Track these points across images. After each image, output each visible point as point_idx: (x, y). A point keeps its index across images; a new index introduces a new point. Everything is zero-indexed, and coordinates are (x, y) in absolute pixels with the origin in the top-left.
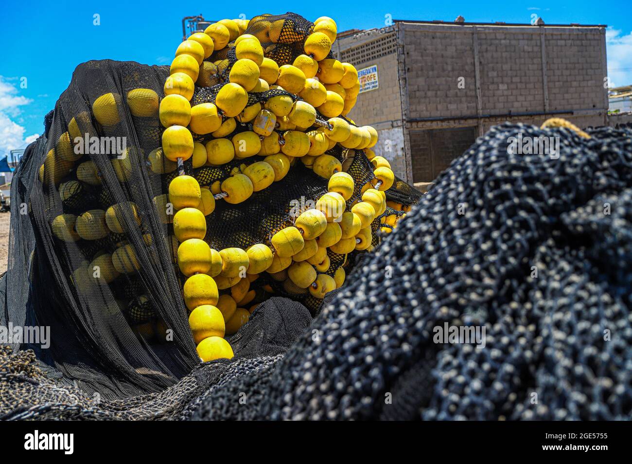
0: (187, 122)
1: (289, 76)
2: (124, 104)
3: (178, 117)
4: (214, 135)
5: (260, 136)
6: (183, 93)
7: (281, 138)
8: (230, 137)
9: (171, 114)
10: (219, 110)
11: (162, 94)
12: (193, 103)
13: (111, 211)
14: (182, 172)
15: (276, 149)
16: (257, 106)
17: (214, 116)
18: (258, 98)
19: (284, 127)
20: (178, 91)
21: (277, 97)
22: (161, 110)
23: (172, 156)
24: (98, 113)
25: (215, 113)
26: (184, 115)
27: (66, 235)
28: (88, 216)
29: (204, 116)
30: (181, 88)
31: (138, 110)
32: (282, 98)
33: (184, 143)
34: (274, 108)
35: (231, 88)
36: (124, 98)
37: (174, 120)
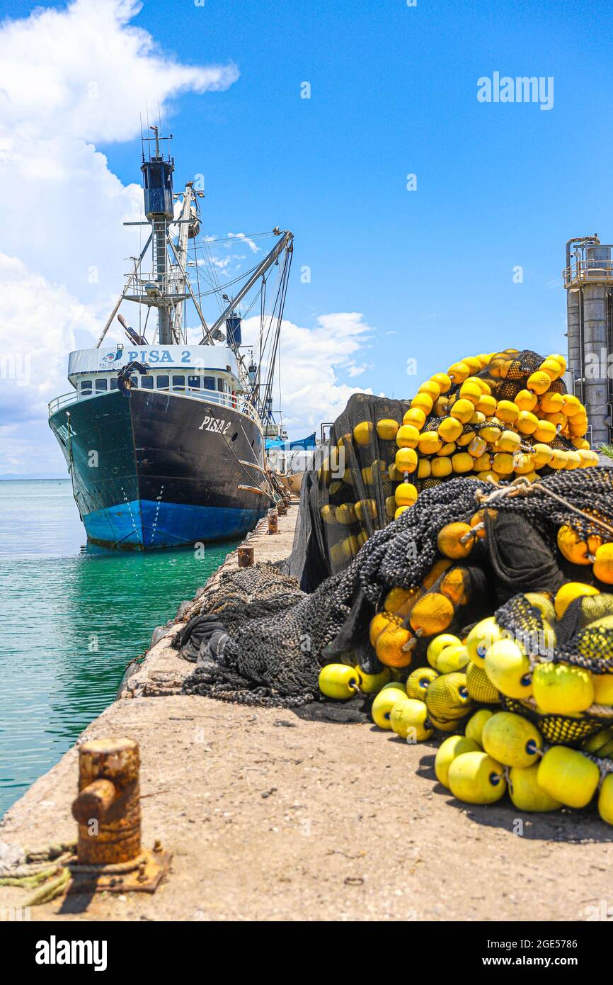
0: (415, 446)
1: (504, 410)
2: (374, 431)
3: (408, 442)
4: (439, 454)
5: (473, 457)
6: (414, 424)
7: (492, 459)
8: (450, 456)
9: (403, 439)
10: (440, 437)
11: (401, 423)
12: (422, 431)
13: (357, 505)
14: (406, 481)
15: (487, 467)
16: (472, 434)
17: (434, 442)
18: (472, 427)
19: (495, 450)
20: (411, 423)
21: (487, 429)
22: (398, 437)
23: (401, 469)
24: (357, 436)
25: (436, 439)
26: (412, 440)
27: (328, 519)
28: (344, 506)
29: (428, 441)
30: (414, 421)
31: (383, 435)
32: (491, 429)
33: (409, 460)
34: (485, 436)
35: (450, 422)
36: (375, 426)
37: (405, 444)
